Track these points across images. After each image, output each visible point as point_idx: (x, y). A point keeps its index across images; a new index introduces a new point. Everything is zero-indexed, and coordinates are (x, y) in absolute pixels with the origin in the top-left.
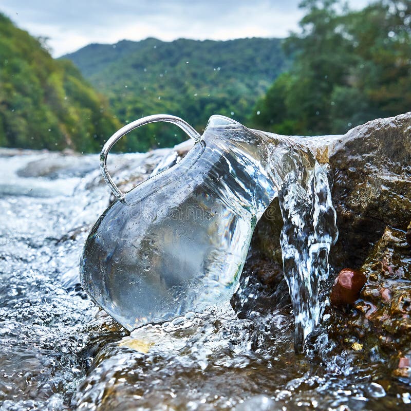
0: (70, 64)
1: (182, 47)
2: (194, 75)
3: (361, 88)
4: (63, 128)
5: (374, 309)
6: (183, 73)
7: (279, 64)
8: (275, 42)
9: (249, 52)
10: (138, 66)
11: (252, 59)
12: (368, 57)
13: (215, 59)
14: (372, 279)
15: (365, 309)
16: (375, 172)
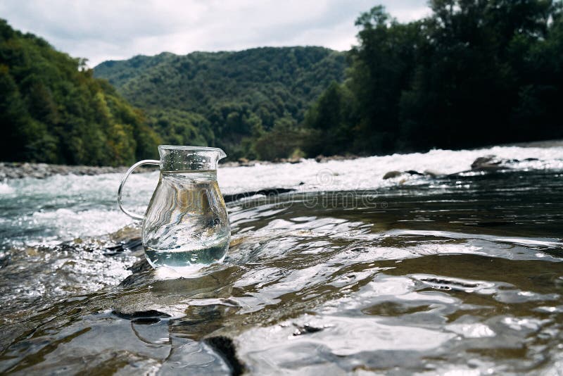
1: (198, 60)
2: (213, 87)
6: (202, 85)
11: (266, 69)
13: (231, 71)
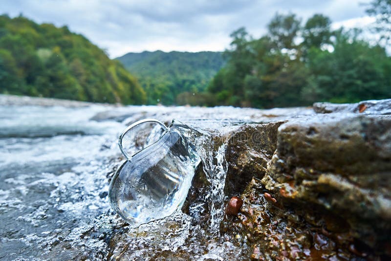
0: (119, 63)
1: (174, 55)
2: (180, 68)
3: (259, 75)
4: (115, 94)
5: (246, 219)
6: (174, 67)
7: (220, 64)
8: (218, 53)
9: (206, 58)
10: (153, 63)
11: (207, 61)
12: (262, 61)
14: (246, 203)
15: (242, 218)
16: (249, 150)
